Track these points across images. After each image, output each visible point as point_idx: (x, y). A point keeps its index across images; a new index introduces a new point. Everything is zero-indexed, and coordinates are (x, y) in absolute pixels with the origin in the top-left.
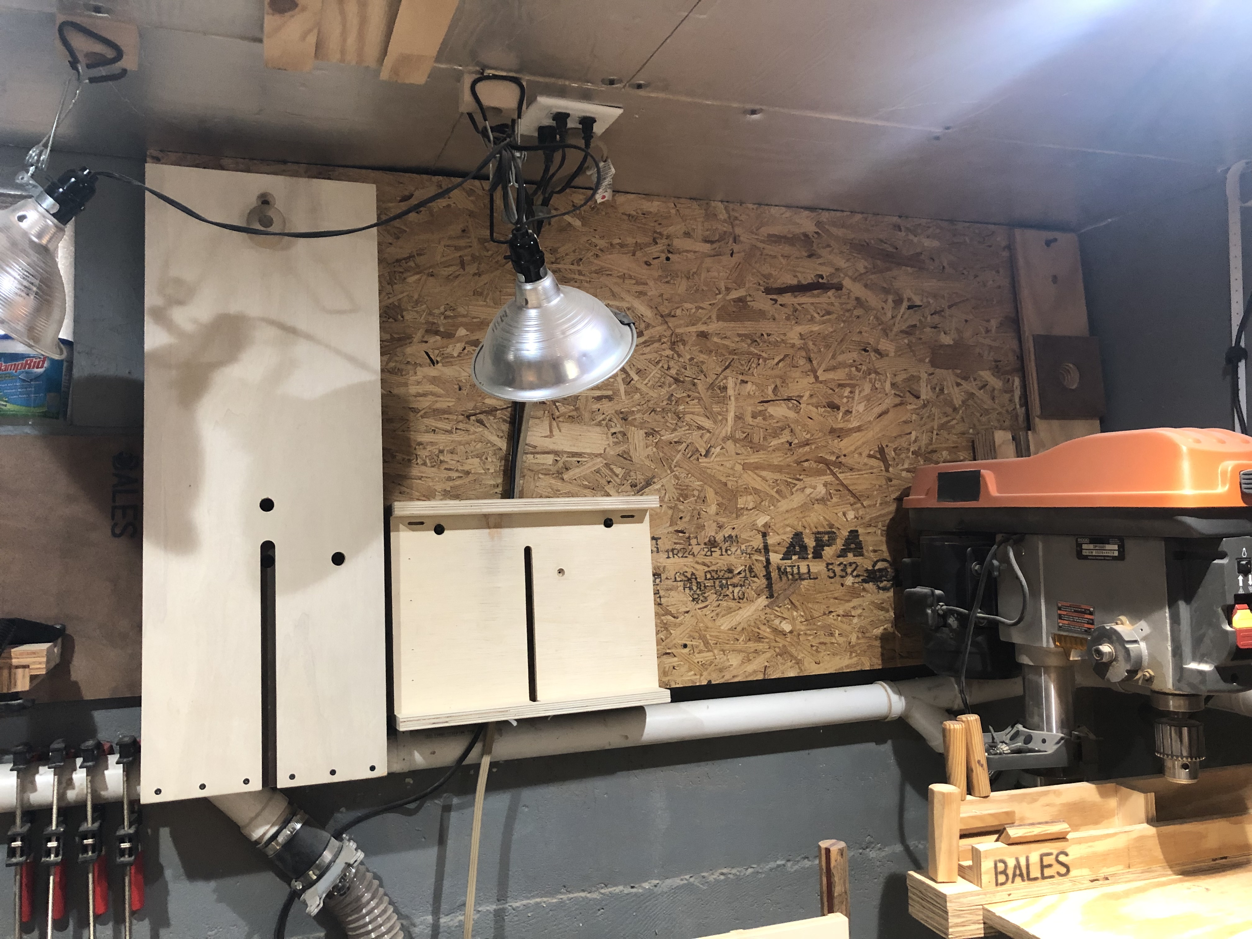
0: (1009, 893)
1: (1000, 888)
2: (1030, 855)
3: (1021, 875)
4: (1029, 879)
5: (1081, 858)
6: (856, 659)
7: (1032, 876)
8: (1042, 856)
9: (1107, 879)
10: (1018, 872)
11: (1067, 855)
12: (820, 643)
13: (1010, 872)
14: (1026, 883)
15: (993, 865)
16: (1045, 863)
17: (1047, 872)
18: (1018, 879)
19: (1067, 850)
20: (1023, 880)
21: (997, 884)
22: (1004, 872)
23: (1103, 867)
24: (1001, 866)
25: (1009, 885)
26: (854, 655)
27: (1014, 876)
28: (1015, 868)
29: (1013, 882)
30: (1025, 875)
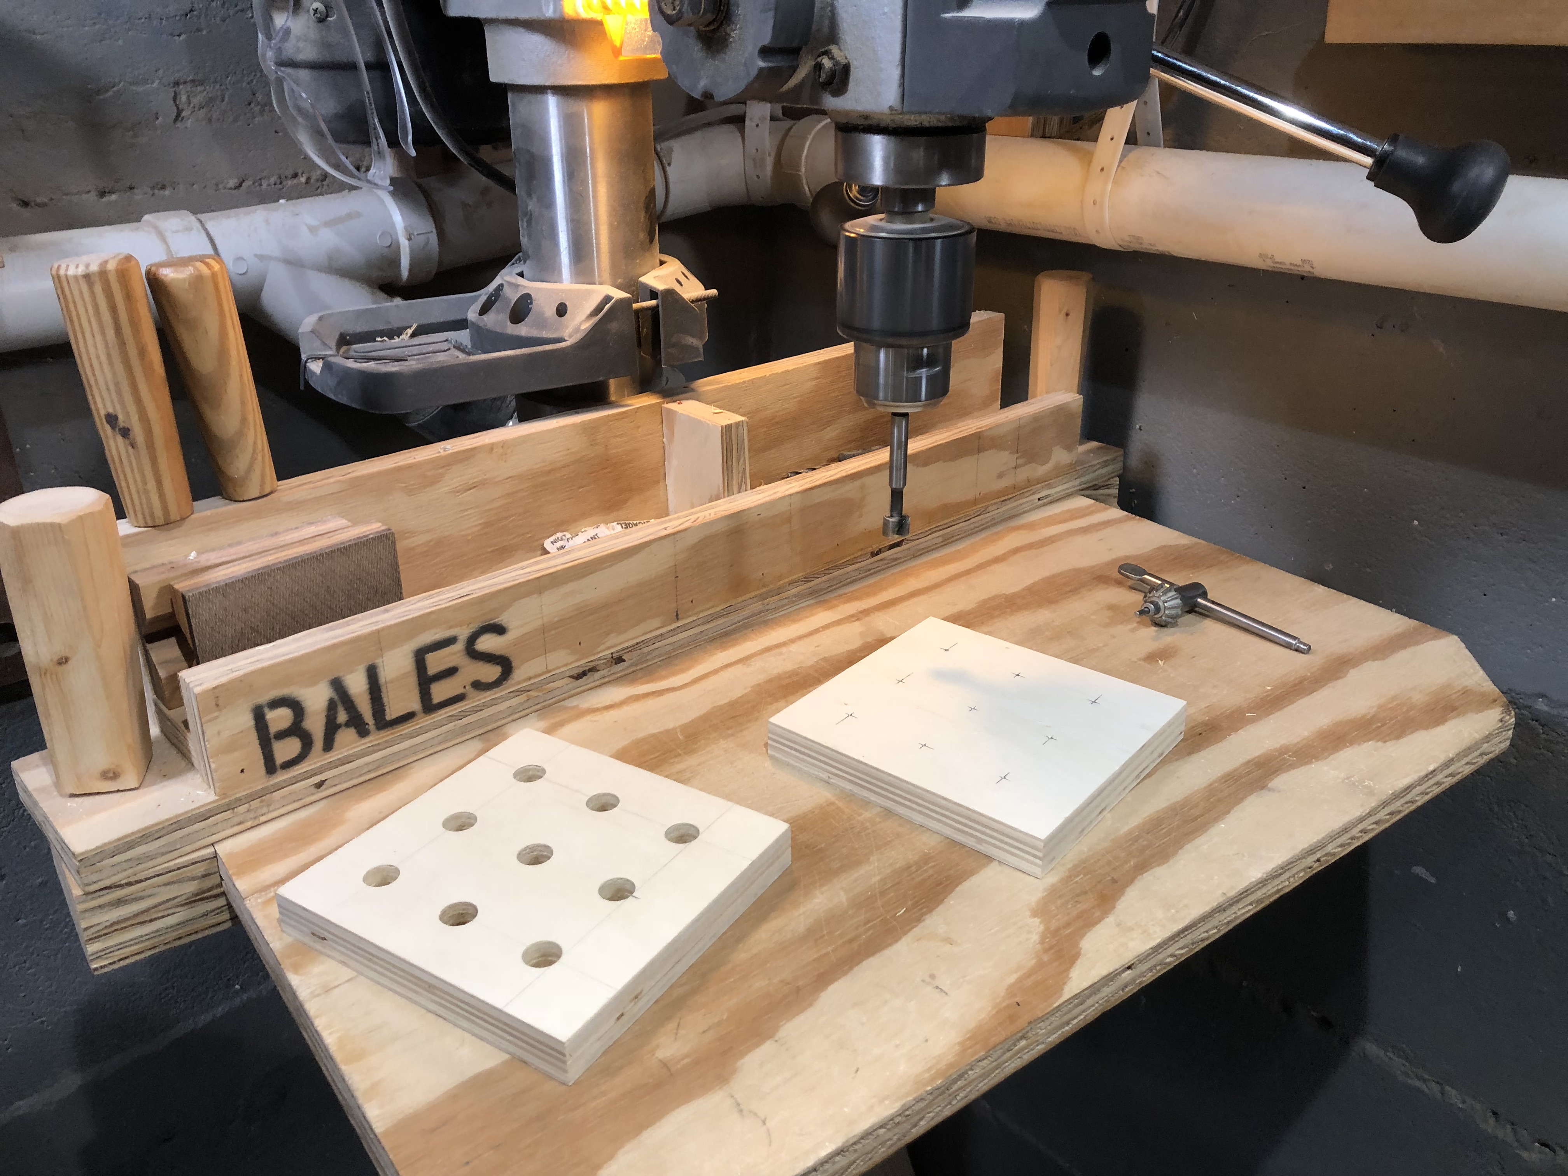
0: (317, 779)
1: (282, 777)
2: (378, 662)
3: (357, 723)
4: (383, 723)
5: (544, 630)
7: (391, 713)
8: (420, 656)
9: (620, 660)
10: (342, 717)
11: (499, 630)
13: (315, 725)
14: (375, 738)
15: (248, 721)
16: (432, 670)
17: (440, 691)
18: (346, 738)
19: (503, 619)
20: (363, 732)
21: (271, 767)
22: (297, 730)
23: (607, 634)
24: (279, 719)
25: (316, 760)
27: (331, 729)
28: (332, 707)
29: (328, 745)
30: (368, 716)
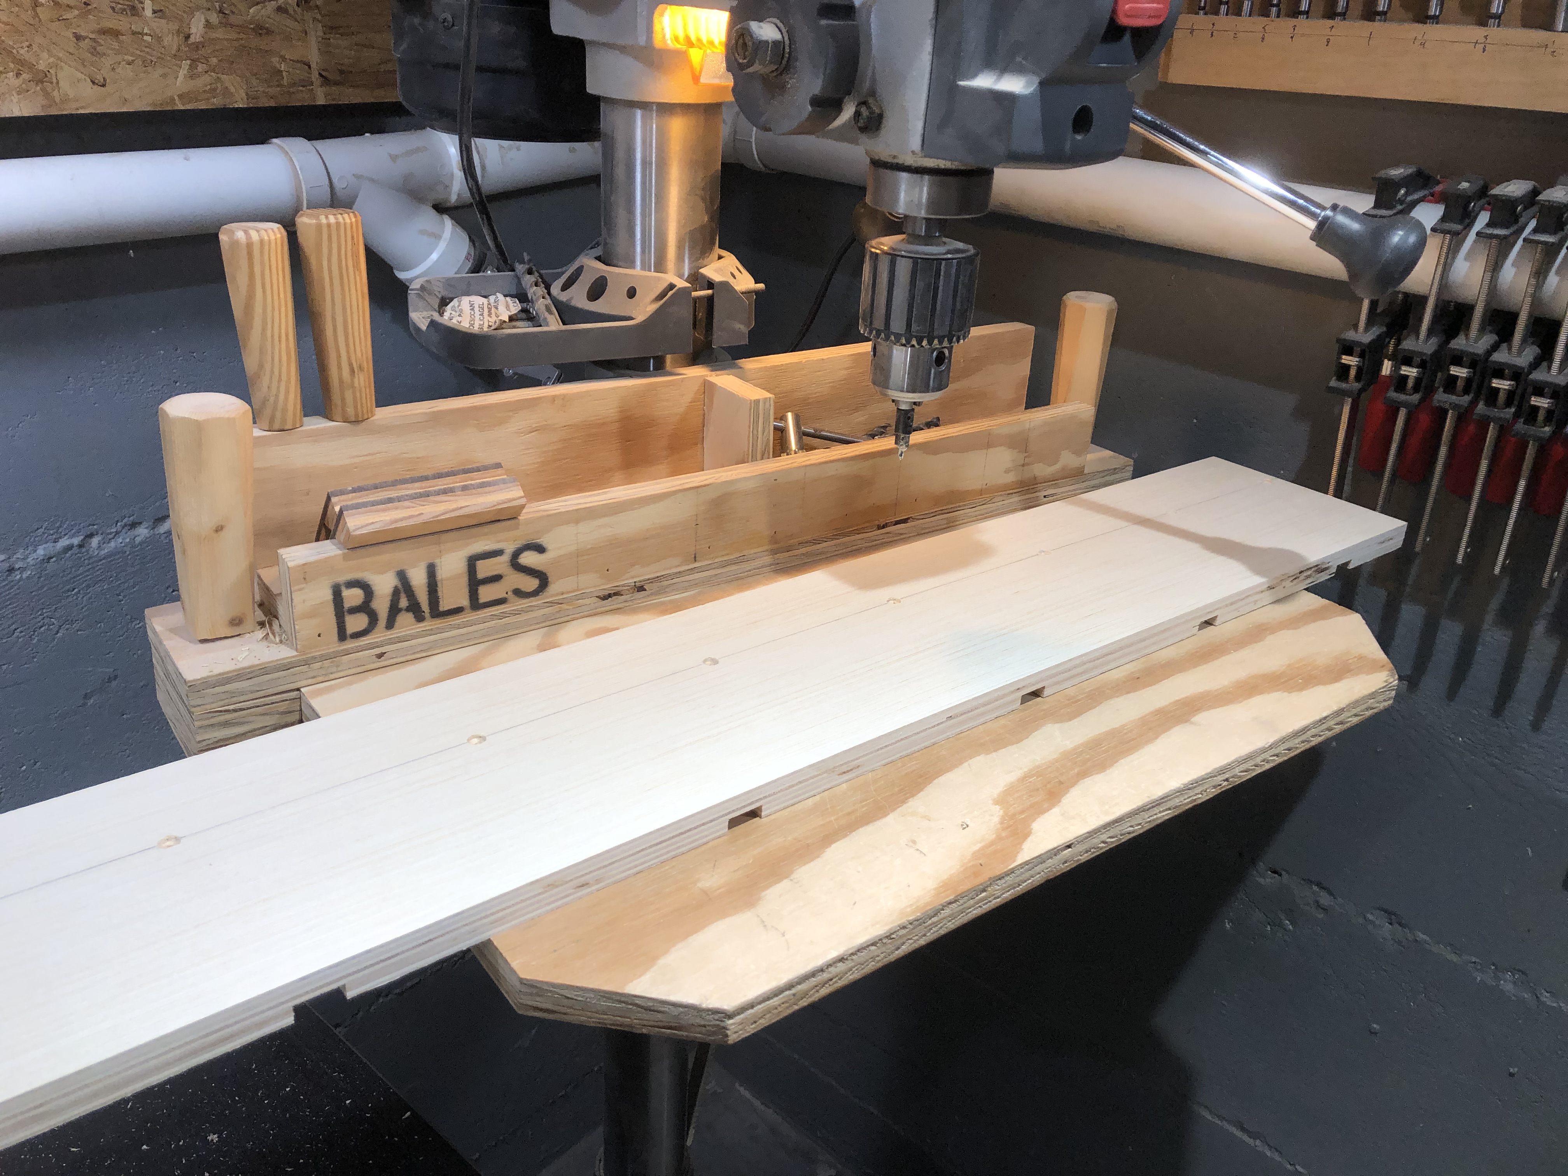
0: (378, 651)
1: (350, 644)
2: (437, 561)
3: (415, 608)
4: (437, 613)
5: (578, 554)
6: (206, 79)
7: (444, 606)
8: (472, 562)
9: (641, 589)
10: (404, 603)
11: (540, 549)
12: (104, 32)
13: (382, 606)
14: (429, 624)
15: (328, 595)
16: (481, 575)
17: (486, 593)
18: (405, 619)
19: (543, 541)
20: (420, 618)
21: (342, 635)
22: (365, 608)
23: (633, 565)
24: (353, 597)
25: (379, 635)
26: (201, 68)
27: (394, 611)
28: (396, 593)
29: (390, 625)
30: (425, 606)
